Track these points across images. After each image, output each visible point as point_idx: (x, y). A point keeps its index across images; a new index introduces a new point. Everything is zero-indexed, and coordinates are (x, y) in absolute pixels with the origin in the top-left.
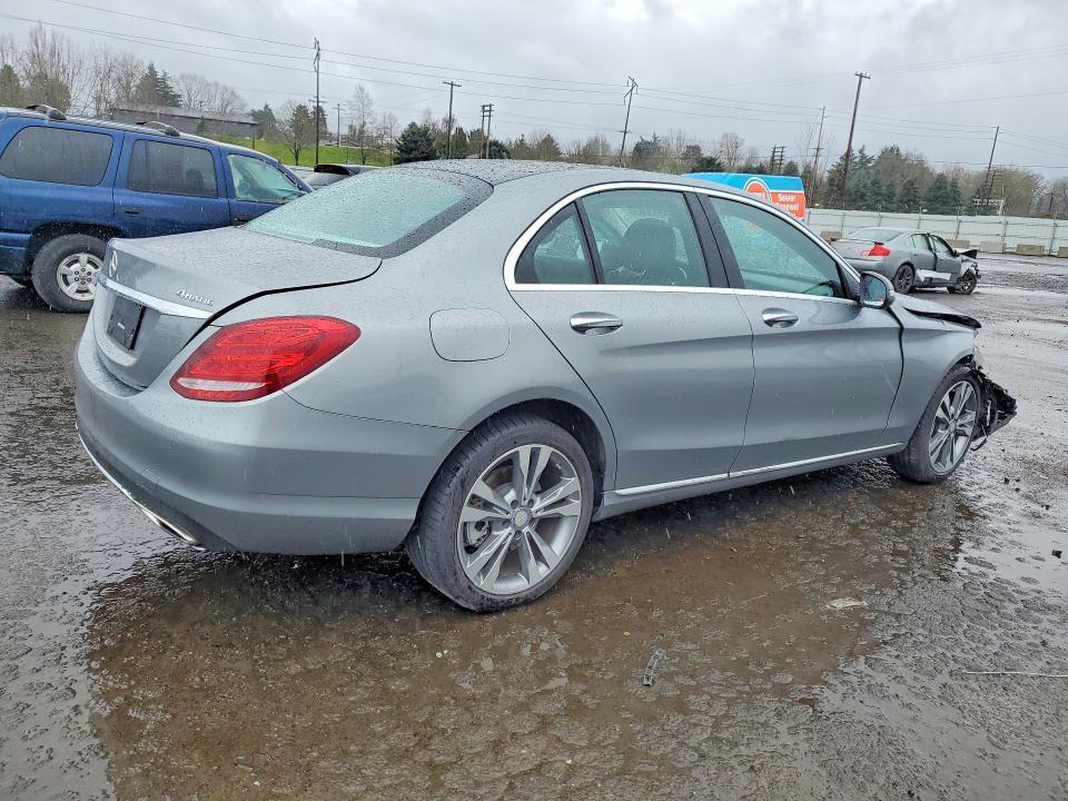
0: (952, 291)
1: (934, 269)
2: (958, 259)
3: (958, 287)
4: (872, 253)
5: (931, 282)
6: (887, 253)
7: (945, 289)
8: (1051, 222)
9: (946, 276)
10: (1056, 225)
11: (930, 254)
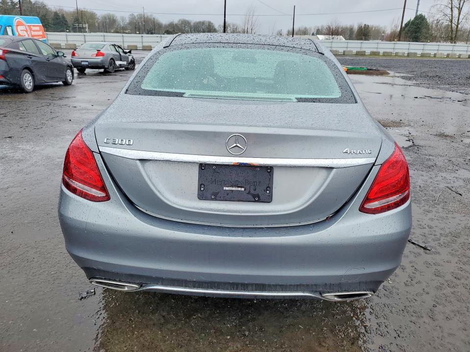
0: (127, 69)
1: (121, 60)
2: (127, 55)
3: (129, 67)
4: (97, 55)
5: (121, 66)
6: (103, 55)
7: (124, 69)
8: (159, 35)
9: (125, 63)
10: (161, 37)
11: (118, 54)
